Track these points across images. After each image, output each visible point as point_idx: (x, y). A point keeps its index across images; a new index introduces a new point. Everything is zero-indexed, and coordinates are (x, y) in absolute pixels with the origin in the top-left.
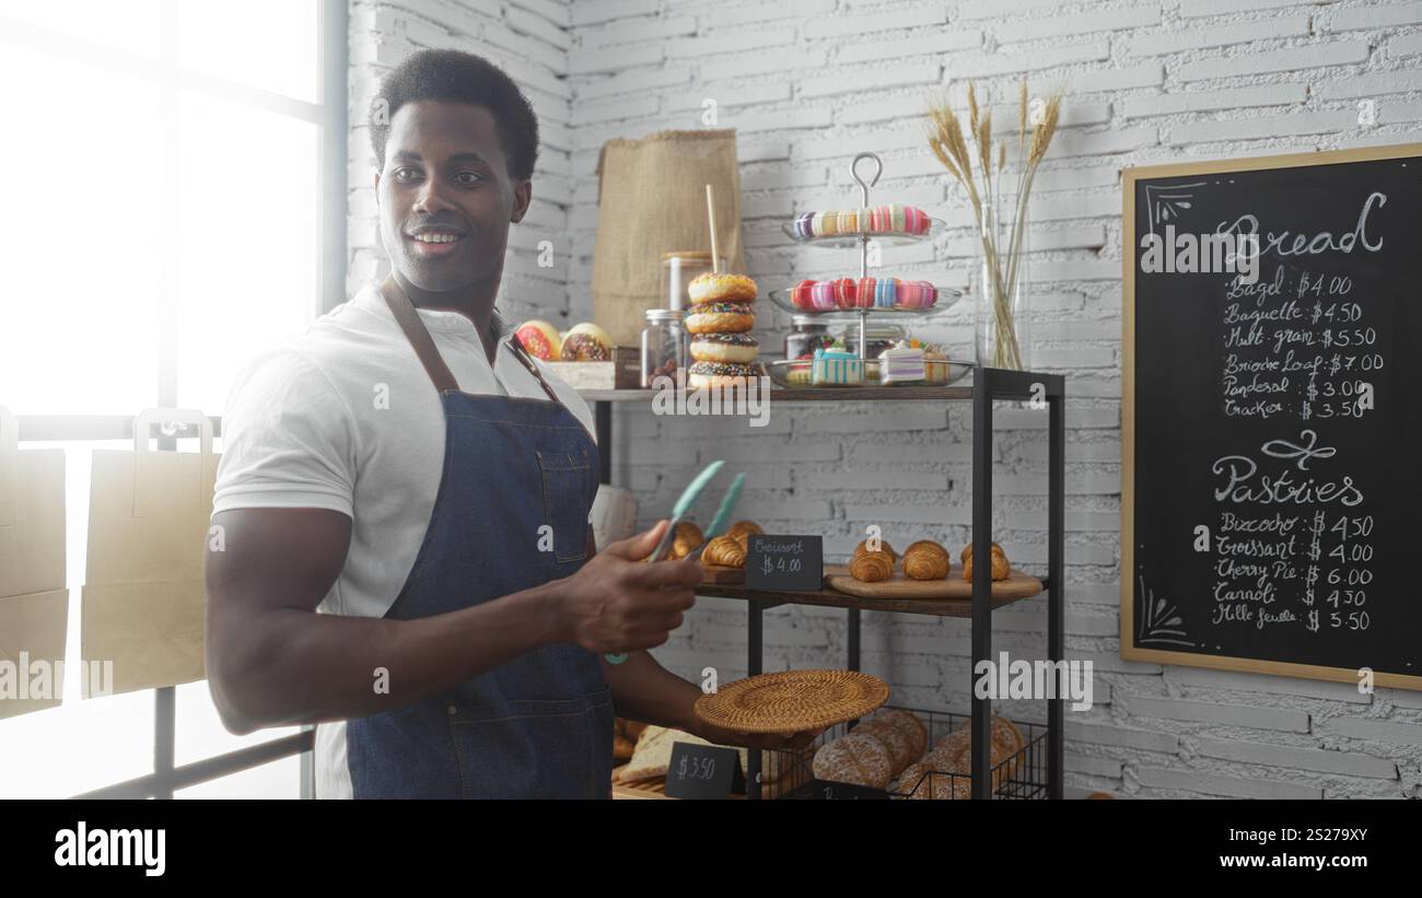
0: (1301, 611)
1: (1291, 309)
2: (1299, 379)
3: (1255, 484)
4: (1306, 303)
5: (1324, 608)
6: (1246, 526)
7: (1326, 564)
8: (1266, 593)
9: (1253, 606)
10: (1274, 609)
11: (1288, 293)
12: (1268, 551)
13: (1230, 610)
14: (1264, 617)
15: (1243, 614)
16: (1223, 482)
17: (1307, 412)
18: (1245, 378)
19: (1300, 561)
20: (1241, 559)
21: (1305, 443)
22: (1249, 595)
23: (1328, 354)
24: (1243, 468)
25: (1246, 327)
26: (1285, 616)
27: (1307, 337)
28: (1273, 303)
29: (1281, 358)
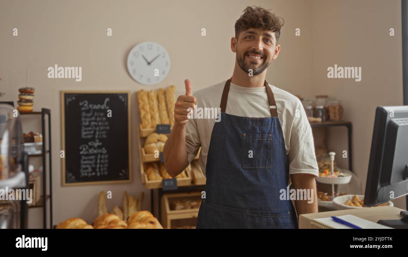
0: (96, 172)
1: (93, 118)
2: (95, 131)
3: (88, 150)
4: (96, 117)
5: (100, 171)
6: (86, 158)
7: (100, 163)
8: (90, 170)
9: (88, 173)
10: (91, 173)
11: (93, 115)
12: (90, 162)
13: (84, 173)
14: (90, 175)
15: (86, 174)
16: (82, 150)
17: (97, 137)
18: (85, 131)
19: (96, 164)
20: (85, 164)
21: (96, 142)
22: (87, 171)
23: (100, 126)
24: (85, 147)
25: (86, 122)
26: (94, 174)
27: (96, 123)
28: (90, 117)
29: (92, 127)
